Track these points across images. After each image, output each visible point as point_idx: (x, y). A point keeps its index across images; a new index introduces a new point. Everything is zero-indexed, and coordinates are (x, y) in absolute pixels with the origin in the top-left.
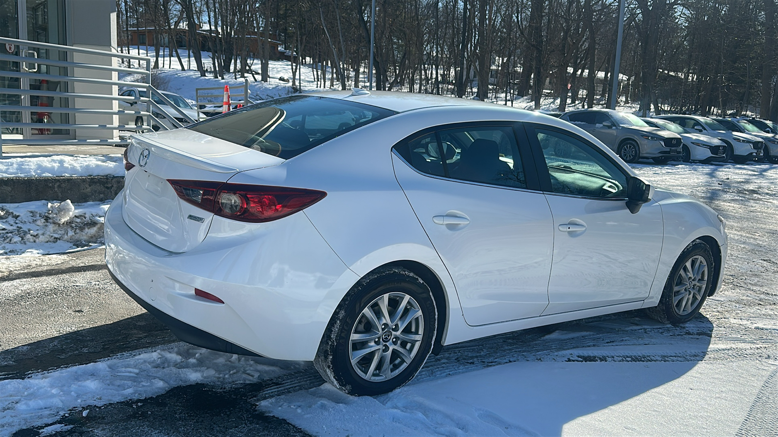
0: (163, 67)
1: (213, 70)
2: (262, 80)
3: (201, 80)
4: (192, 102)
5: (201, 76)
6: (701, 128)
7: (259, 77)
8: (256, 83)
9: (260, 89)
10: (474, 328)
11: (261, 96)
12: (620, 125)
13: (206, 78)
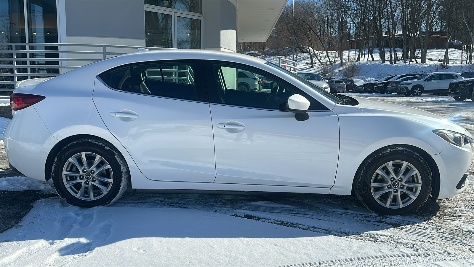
0: (364, 60)
1: (390, 59)
2: (421, 62)
3: (382, 65)
4: (373, 79)
5: (382, 63)
7: (419, 61)
8: (417, 64)
9: (418, 68)
10: (154, 181)
11: (418, 72)
13: (385, 64)
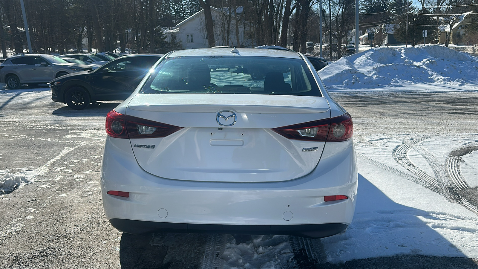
6: (91, 61)
12: (53, 63)
